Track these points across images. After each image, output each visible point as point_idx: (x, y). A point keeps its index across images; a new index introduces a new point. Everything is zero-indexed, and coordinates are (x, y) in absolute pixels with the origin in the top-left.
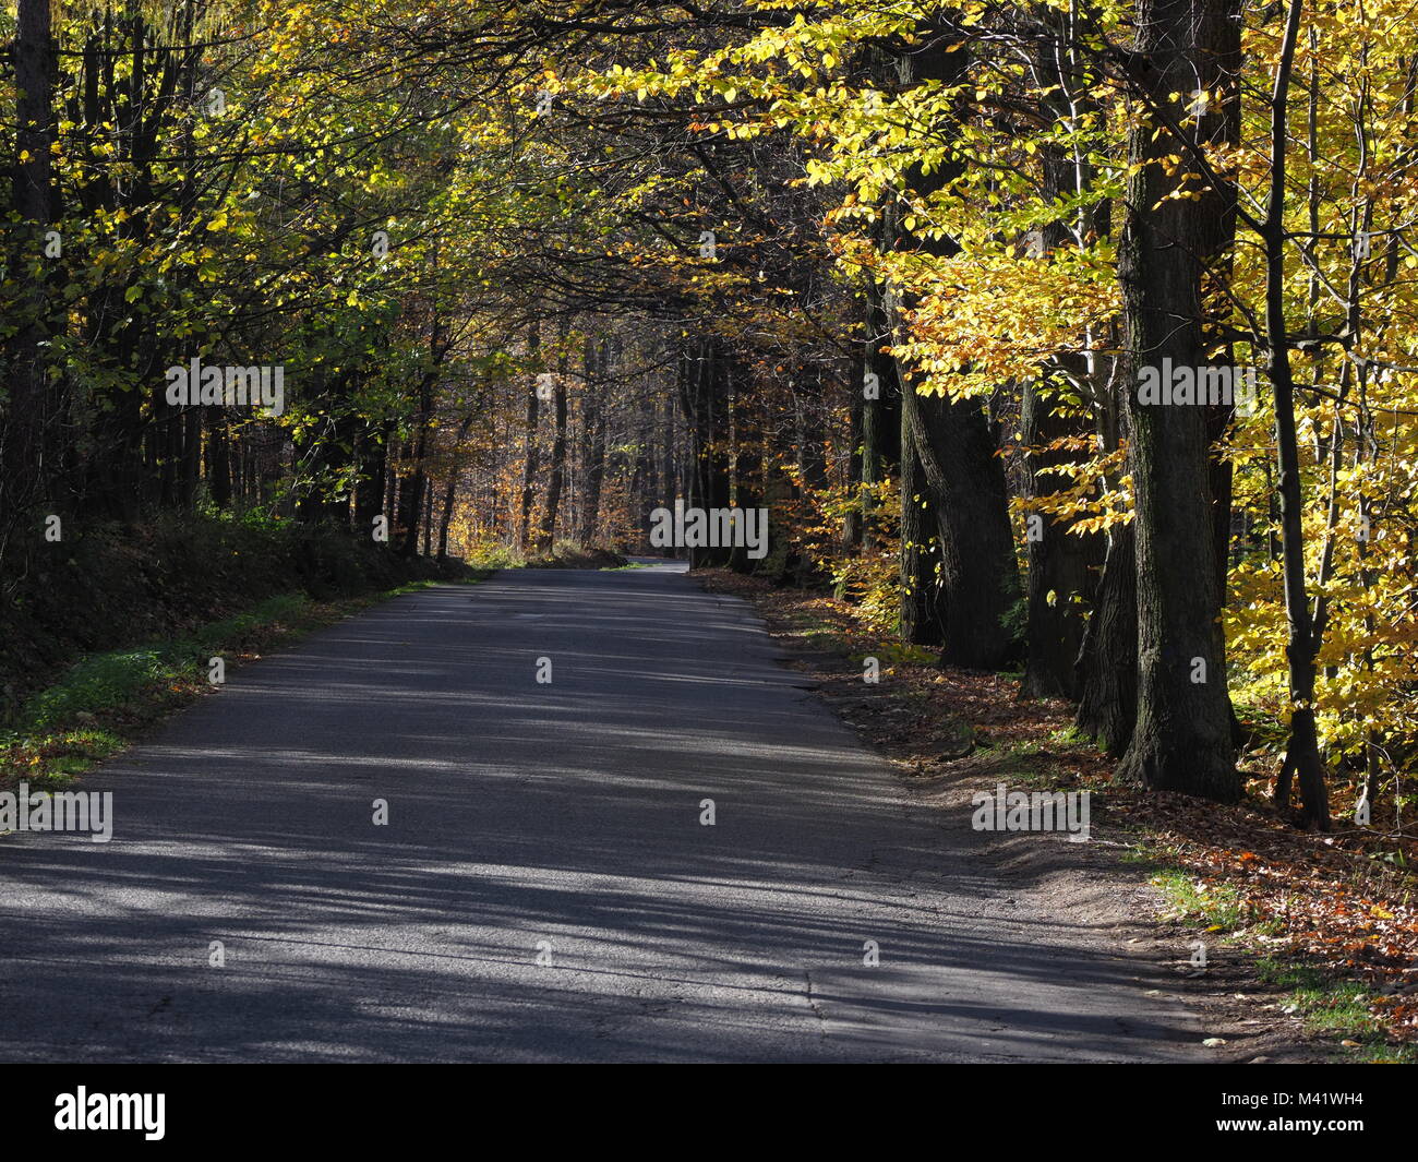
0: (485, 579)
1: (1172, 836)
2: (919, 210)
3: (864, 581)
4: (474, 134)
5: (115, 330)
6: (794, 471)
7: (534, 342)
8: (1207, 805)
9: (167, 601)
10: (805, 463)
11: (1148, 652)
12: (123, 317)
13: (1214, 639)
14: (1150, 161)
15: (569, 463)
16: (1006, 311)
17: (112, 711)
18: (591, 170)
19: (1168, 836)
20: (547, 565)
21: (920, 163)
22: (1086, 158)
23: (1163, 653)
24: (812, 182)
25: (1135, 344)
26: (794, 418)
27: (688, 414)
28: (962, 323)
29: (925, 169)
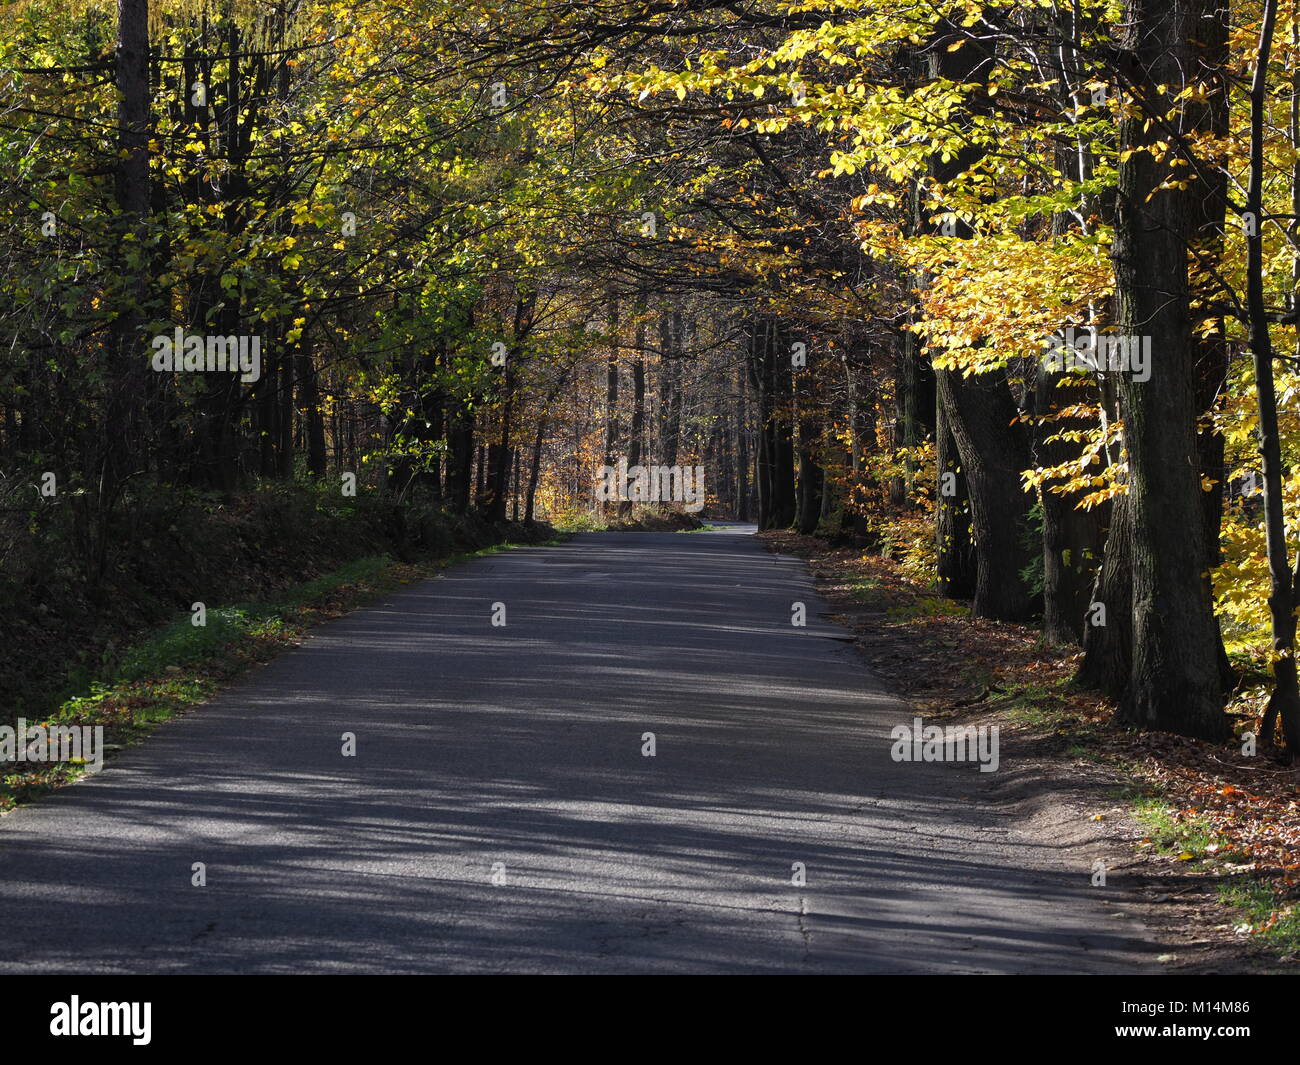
0: (566, 541)
1: (1161, 773)
2: (937, 196)
3: (905, 541)
4: (549, 127)
5: (208, 315)
6: (848, 437)
7: (614, 319)
8: (1196, 744)
9: (263, 564)
10: (858, 431)
11: (1141, 604)
12: (215, 303)
13: (1203, 591)
14: (1141, 148)
15: (647, 432)
16: (1011, 290)
17: (198, 665)
18: (657, 161)
19: (1157, 773)
20: (625, 528)
21: (940, 153)
22: (1088, 147)
23: (1155, 604)
24: (837, 173)
25: (1127, 319)
26: (847, 390)
27: (756, 386)
28: (972, 301)
29: (946, 158)
